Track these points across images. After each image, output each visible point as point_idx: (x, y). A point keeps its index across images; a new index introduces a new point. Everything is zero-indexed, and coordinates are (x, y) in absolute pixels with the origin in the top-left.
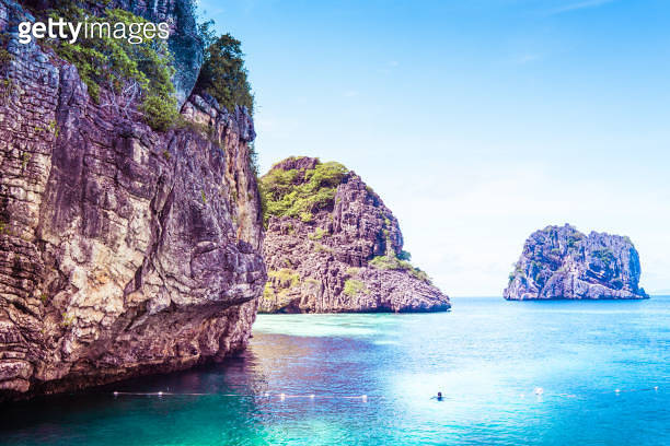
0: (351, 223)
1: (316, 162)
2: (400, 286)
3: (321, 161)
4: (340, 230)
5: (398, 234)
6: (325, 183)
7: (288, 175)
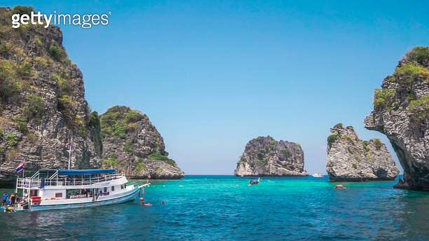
0: (142, 139)
1: (128, 109)
2: (161, 167)
3: (131, 109)
4: (137, 142)
5: (162, 144)
6: (132, 120)
7: (115, 114)
